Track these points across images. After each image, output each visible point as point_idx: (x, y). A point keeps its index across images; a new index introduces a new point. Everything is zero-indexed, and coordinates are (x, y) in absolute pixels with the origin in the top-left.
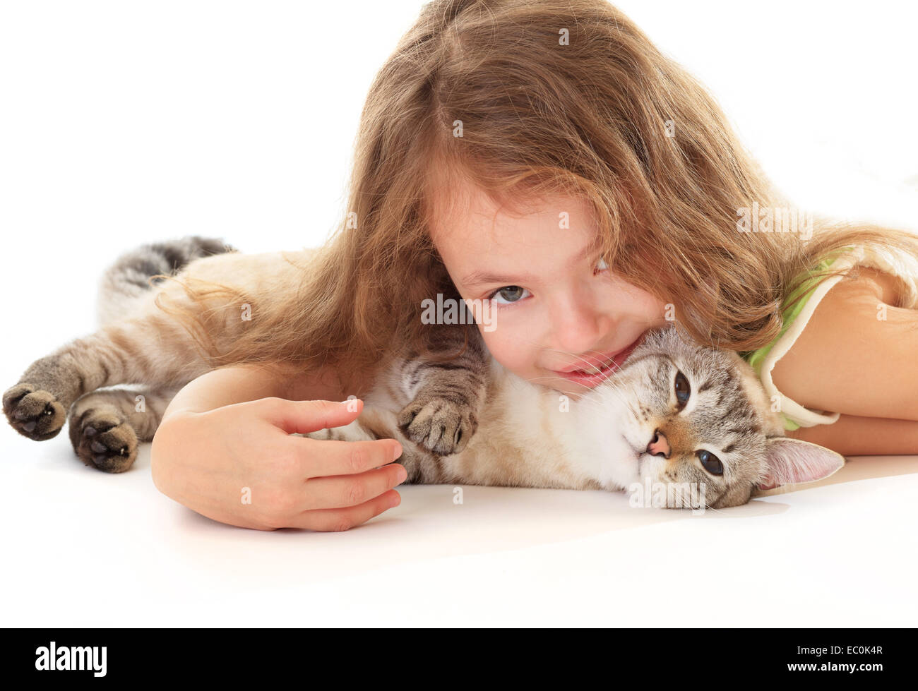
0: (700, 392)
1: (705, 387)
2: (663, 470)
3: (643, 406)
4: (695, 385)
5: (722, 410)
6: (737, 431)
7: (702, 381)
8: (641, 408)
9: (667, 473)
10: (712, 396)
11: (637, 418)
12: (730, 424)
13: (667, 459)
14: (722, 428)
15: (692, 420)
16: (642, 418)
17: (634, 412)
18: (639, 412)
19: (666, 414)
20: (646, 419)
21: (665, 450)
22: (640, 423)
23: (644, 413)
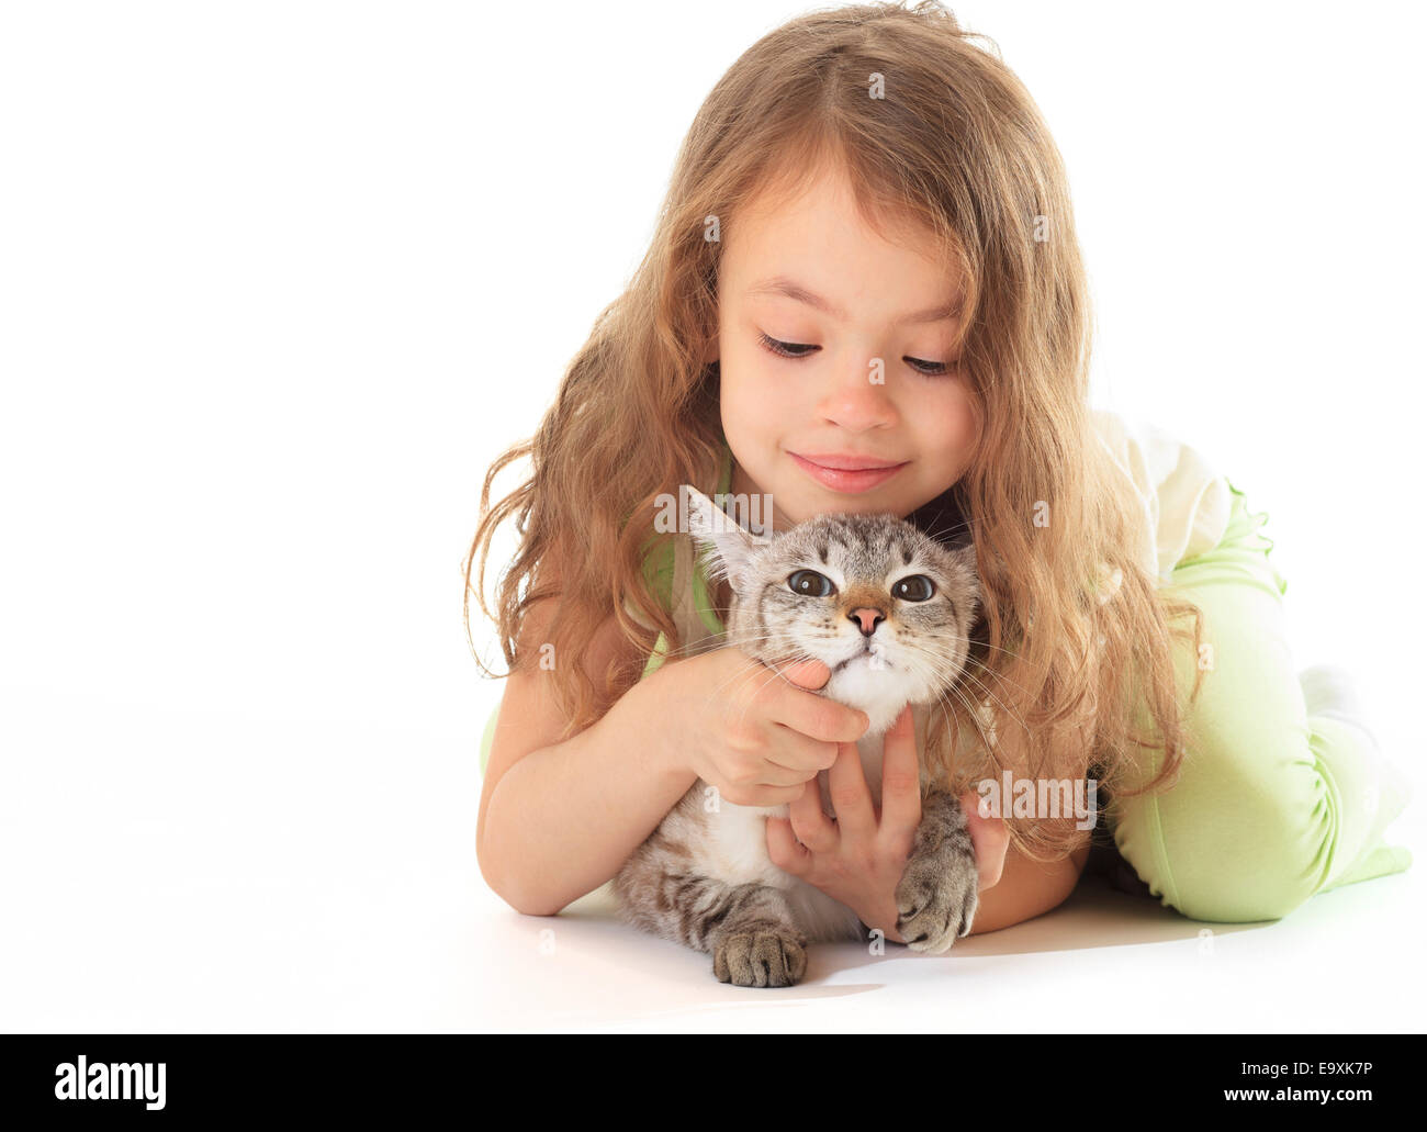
0: (825, 563)
1: (824, 555)
2: (894, 634)
3: (818, 622)
4: (815, 565)
5: (856, 544)
6: (891, 540)
7: (816, 555)
8: (819, 626)
9: (899, 633)
10: (836, 550)
11: (827, 637)
12: (880, 542)
13: (884, 619)
14: (879, 551)
15: (852, 579)
16: (830, 631)
17: (820, 636)
18: (822, 631)
19: (836, 607)
20: (835, 628)
21: (874, 614)
22: (836, 635)
23: (827, 627)
